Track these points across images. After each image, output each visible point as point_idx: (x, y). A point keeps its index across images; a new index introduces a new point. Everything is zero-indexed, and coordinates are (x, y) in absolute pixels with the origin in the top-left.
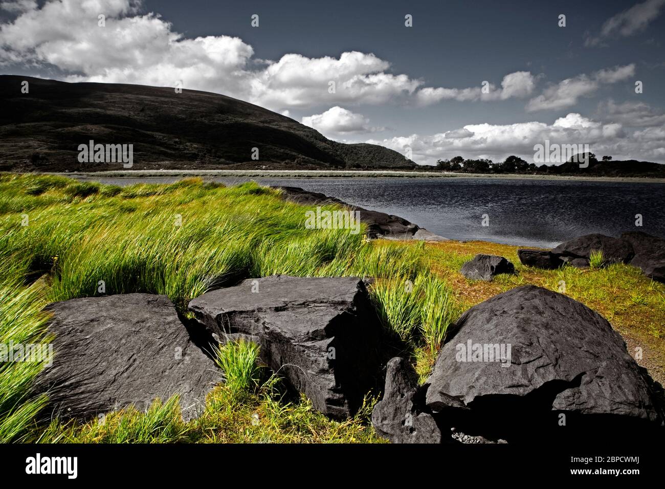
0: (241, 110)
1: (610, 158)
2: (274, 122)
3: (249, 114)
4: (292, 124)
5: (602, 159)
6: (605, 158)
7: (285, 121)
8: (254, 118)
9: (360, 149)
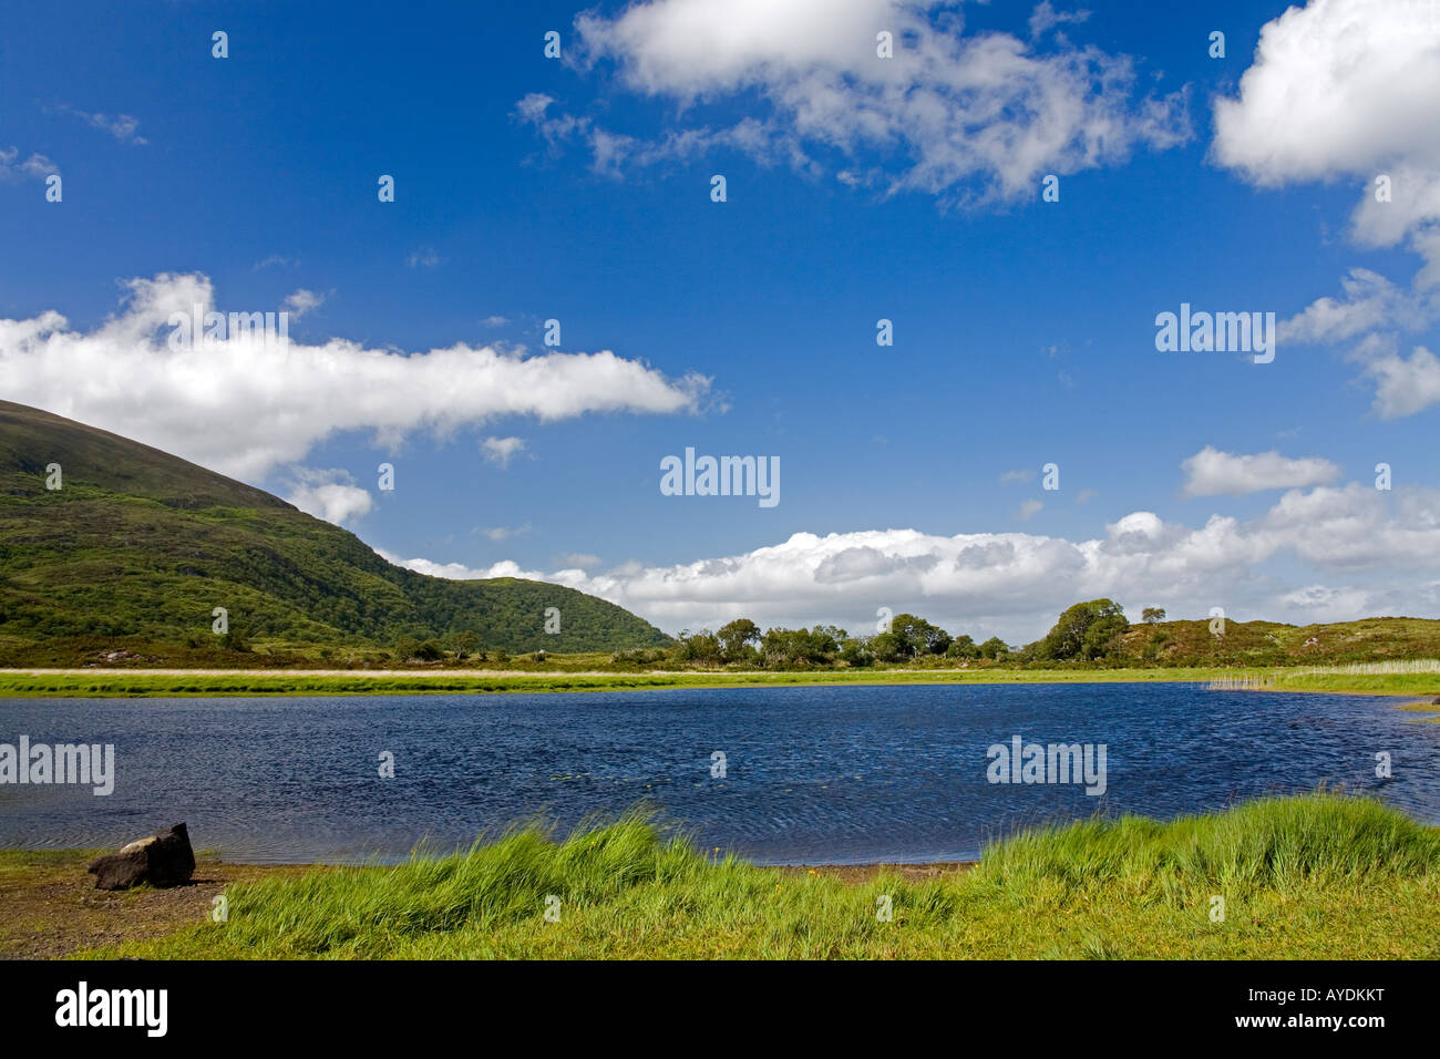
0: (100, 461)
1: (1160, 613)
2: (212, 504)
3: (127, 477)
4: (270, 512)
5: (1142, 616)
6: (1148, 613)
7: (251, 504)
8: (143, 490)
9: (496, 595)
